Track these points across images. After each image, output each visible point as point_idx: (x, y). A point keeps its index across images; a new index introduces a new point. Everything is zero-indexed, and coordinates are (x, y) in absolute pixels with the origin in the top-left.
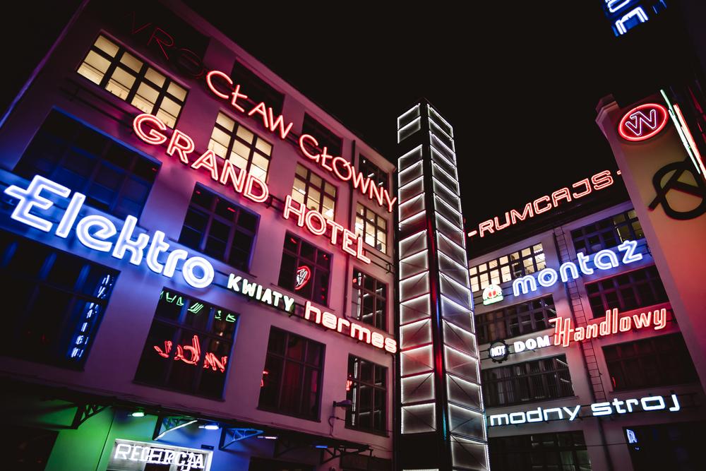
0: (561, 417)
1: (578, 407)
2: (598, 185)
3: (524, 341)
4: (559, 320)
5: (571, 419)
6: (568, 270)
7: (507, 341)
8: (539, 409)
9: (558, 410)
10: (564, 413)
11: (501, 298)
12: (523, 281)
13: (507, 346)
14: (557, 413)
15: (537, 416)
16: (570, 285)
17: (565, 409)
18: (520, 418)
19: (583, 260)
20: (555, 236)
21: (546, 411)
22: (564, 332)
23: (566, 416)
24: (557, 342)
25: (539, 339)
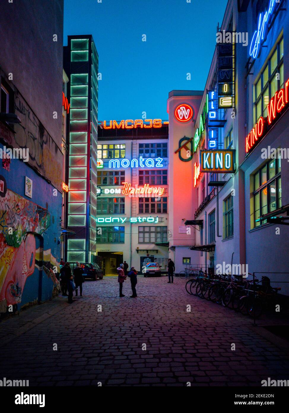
0: (119, 221)
1: (126, 218)
2: (156, 125)
3: (110, 189)
4: (126, 184)
5: (122, 222)
6: (135, 163)
7: (102, 187)
8: (111, 217)
9: (118, 219)
11: (102, 167)
12: (114, 161)
13: (101, 190)
14: (117, 220)
15: (109, 220)
16: (133, 169)
17: (121, 219)
18: (102, 220)
19: (141, 160)
20: (132, 144)
21: (113, 219)
22: (127, 189)
24: (124, 192)
25: (116, 189)
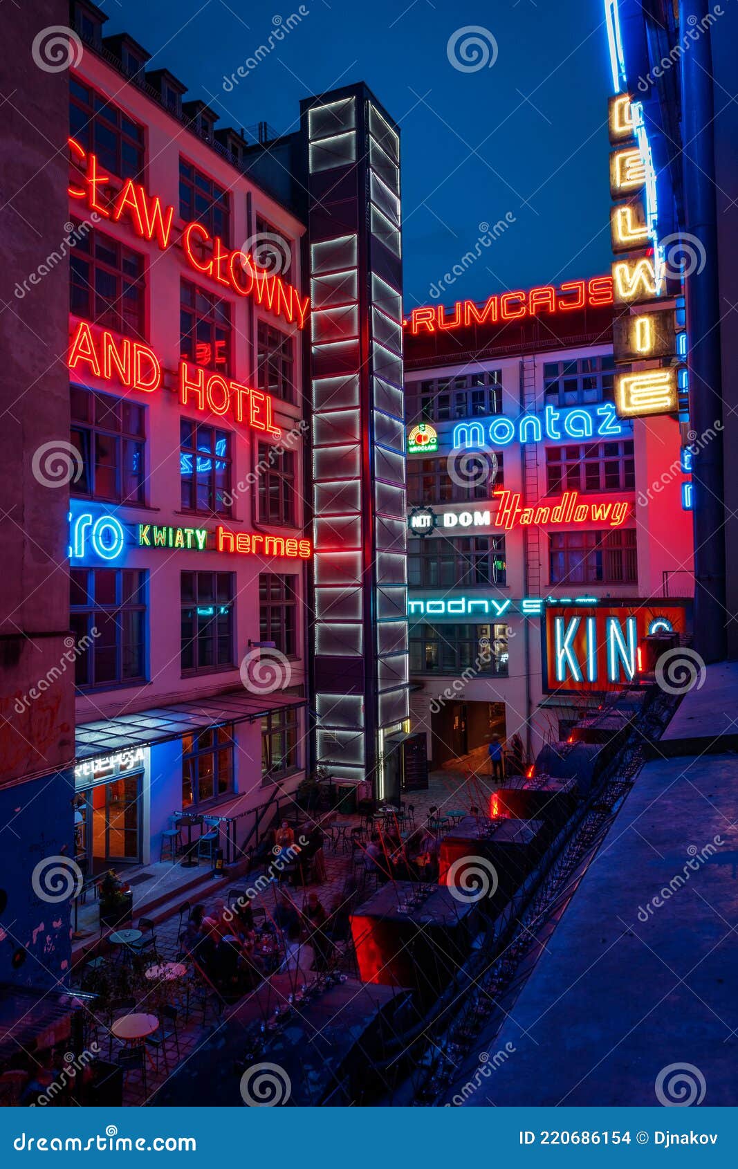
0: (487, 610)
1: (508, 602)
2: (597, 297)
3: (458, 514)
4: (506, 494)
5: (498, 614)
6: (530, 427)
7: (436, 508)
8: (463, 599)
9: (486, 603)
10: (491, 607)
11: (434, 448)
12: (469, 429)
13: (434, 517)
14: (483, 606)
15: (459, 607)
16: (528, 448)
17: (494, 602)
18: (439, 607)
19: (551, 417)
20: (522, 368)
21: (470, 603)
22: (509, 511)
23: (493, 610)
24: (499, 522)
25: (477, 514)
